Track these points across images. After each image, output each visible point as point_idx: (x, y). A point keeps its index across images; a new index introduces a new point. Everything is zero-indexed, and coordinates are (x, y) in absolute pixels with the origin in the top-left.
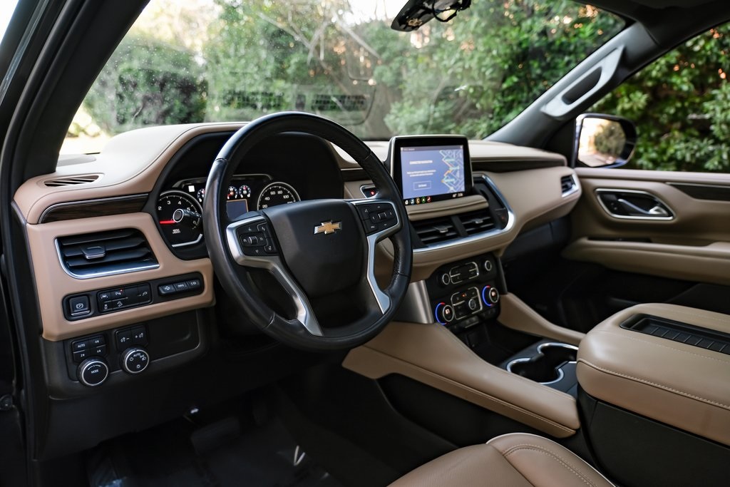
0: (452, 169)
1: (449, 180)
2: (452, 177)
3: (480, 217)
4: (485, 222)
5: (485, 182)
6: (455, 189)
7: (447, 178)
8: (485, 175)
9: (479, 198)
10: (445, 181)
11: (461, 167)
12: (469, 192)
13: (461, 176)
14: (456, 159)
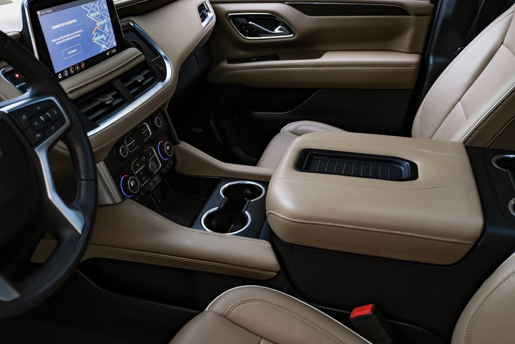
0: (98, 24)
1: (99, 38)
2: (101, 33)
3: (139, 73)
4: (146, 77)
5: (133, 30)
6: (106, 46)
7: (97, 36)
8: (133, 22)
9: (132, 51)
10: (96, 39)
11: (108, 19)
12: (122, 46)
13: (109, 30)
14: (101, 13)
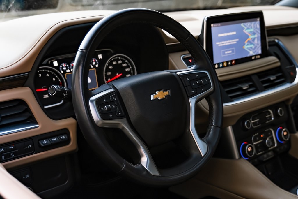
0: (251, 37)
1: (249, 46)
2: (251, 44)
3: (273, 75)
4: (278, 78)
5: (277, 45)
6: (254, 52)
7: (248, 45)
8: (278, 39)
9: (272, 59)
10: (246, 47)
11: (258, 35)
12: (265, 53)
13: (258, 42)
14: (254, 30)
